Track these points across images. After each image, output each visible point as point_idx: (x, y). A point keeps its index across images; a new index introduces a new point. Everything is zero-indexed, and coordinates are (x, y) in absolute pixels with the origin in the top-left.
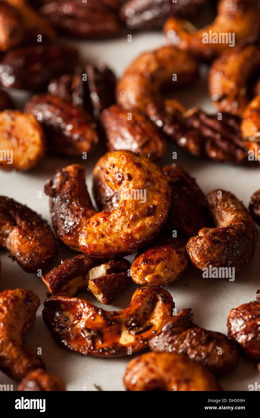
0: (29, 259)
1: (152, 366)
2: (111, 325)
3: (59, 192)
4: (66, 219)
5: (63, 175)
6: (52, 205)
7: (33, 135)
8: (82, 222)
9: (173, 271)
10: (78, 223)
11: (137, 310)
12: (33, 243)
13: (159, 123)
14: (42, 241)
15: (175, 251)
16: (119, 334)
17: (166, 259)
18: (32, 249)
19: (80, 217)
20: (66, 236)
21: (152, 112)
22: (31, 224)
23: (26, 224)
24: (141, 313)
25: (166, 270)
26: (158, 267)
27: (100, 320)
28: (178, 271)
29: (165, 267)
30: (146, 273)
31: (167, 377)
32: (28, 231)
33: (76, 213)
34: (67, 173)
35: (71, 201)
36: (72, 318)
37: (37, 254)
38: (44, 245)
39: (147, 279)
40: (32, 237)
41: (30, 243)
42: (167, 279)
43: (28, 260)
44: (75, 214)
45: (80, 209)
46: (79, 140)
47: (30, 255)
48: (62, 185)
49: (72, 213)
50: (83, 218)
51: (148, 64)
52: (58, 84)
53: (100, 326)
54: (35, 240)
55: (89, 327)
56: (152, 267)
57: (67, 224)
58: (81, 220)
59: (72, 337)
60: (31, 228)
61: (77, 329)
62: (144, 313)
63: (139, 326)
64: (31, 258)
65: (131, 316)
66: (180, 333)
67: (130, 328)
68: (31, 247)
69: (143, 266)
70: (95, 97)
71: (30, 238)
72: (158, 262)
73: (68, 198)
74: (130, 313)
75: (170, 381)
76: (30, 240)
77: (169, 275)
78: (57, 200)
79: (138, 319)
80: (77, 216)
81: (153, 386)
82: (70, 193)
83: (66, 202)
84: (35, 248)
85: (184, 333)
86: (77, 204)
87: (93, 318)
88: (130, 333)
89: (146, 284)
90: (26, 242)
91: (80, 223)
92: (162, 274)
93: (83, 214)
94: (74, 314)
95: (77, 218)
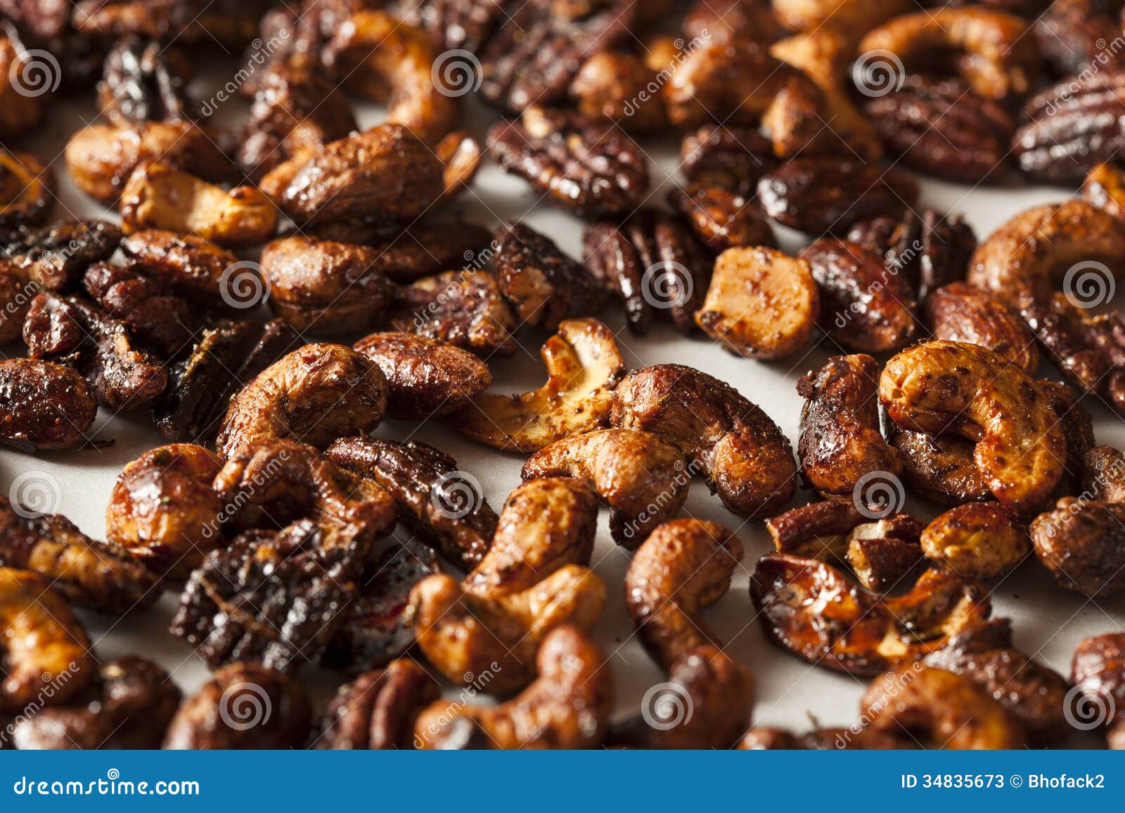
0: (740, 488)
1: (917, 683)
2: (868, 617)
3: (824, 392)
4: (824, 436)
5: (837, 367)
6: (806, 415)
7: (799, 294)
8: (852, 446)
9: (998, 553)
10: (843, 446)
11: (922, 603)
12: (756, 464)
13: (1033, 323)
14: (772, 466)
15: (1010, 524)
16: (881, 636)
17: (992, 530)
18: (750, 474)
19: (849, 436)
20: (818, 467)
21: (1024, 302)
22: (759, 435)
23: (750, 432)
24: (927, 608)
25: (987, 546)
26: (973, 539)
27: (851, 605)
28: (1008, 558)
29: (987, 542)
30: (948, 541)
31: (938, 707)
32: (751, 445)
33: (844, 428)
34: (847, 364)
35: (840, 409)
36: (800, 594)
37: (757, 484)
38: (774, 473)
39: (949, 551)
40: (756, 456)
41: (749, 464)
42: (983, 563)
43: (739, 490)
44: (841, 430)
45: (852, 424)
46: (879, 323)
47: (745, 483)
48: (830, 382)
49: (837, 427)
50: (854, 437)
51: (1039, 223)
52: (867, 230)
53: (848, 616)
54: (761, 460)
55: (830, 614)
56: (964, 534)
57: (824, 445)
58: (849, 441)
59: (795, 626)
60: (758, 442)
61: (807, 615)
62: (934, 612)
63: (918, 629)
64: (745, 486)
65: (910, 610)
66: (982, 651)
67: (901, 631)
68: (748, 470)
69: (947, 530)
70: (926, 263)
71: (751, 456)
72: (976, 529)
73: (836, 404)
74: (909, 604)
75: (941, 718)
76: (751, 460)
77: (990, 557)
78: (815, 405)
79: (920, 619)
80: (845, 433)
81: (911, 719)
82: (843, 396)
83: (831, 409)
84: (756, 473)
85: (988, 654)
86: (849, 415)
87: (838, 599)
88: (900, 640)
89: (944, 559)
90: (743, 460)
91: (847, 447)
92: (977, 550)
93: (856, 431)
94: (807, 588)
95: (844, 437)
